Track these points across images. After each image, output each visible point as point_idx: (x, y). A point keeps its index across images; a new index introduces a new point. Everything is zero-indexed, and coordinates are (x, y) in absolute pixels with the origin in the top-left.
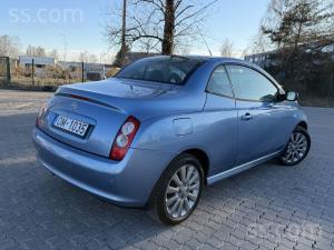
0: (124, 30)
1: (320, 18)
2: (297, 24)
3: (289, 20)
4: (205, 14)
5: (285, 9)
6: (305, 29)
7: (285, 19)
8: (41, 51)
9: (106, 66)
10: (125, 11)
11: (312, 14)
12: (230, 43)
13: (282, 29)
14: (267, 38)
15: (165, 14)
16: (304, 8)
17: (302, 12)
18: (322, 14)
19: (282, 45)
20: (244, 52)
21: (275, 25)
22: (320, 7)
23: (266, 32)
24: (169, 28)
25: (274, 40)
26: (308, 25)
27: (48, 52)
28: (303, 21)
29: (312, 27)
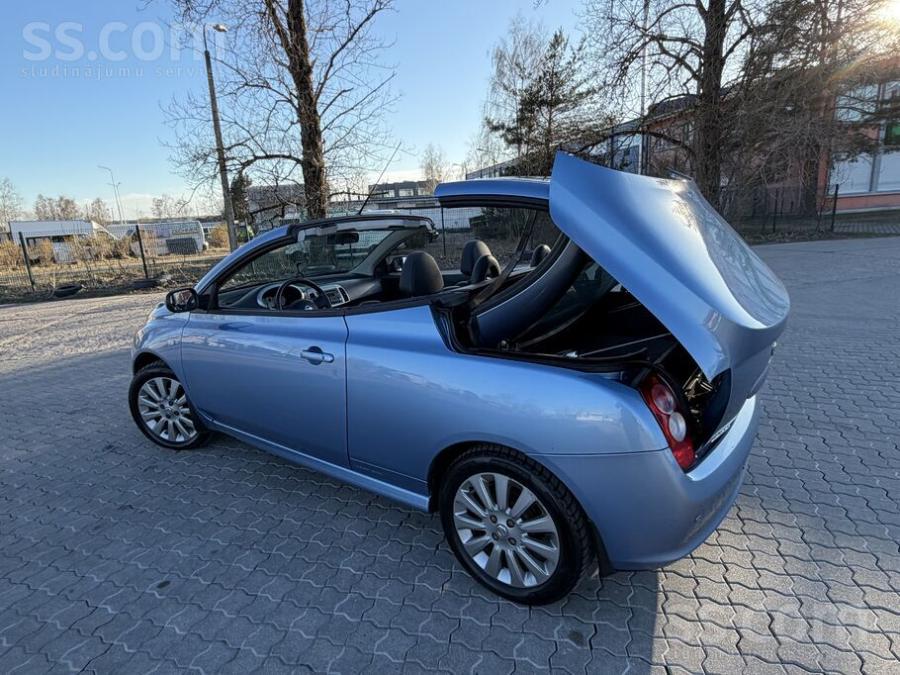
0: (220, 149)
1: (581, 95)
2: (545, 109)
3: (530, 104)
4: (377, 103)
5: (521, 85)
6: (559, 117)
7: (523, 102)
8: (67, 205)
9: (203, 220)
10: (215, 112)
11: (566, 89)
12: (436, 152)
13: (521, 120)
14: (497, 139)
15: (298, 110)
16: (553, 80)
17: (550, 87)
18: (583, 89)
19: (524, 149)
20: (464, 166)
21: (508, 114)
22: (578, 77)
23: (495, 129)
24: (311, 137)
25: (510, 142)
26: (562, 110)
27: (83, 203)
28: (552, 104)
29: (571, 113)
